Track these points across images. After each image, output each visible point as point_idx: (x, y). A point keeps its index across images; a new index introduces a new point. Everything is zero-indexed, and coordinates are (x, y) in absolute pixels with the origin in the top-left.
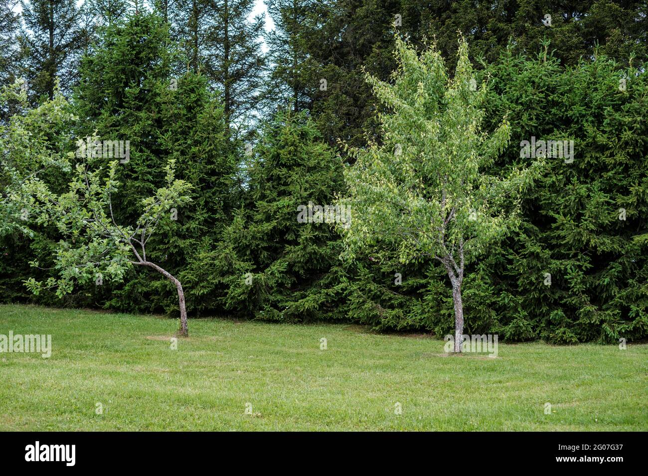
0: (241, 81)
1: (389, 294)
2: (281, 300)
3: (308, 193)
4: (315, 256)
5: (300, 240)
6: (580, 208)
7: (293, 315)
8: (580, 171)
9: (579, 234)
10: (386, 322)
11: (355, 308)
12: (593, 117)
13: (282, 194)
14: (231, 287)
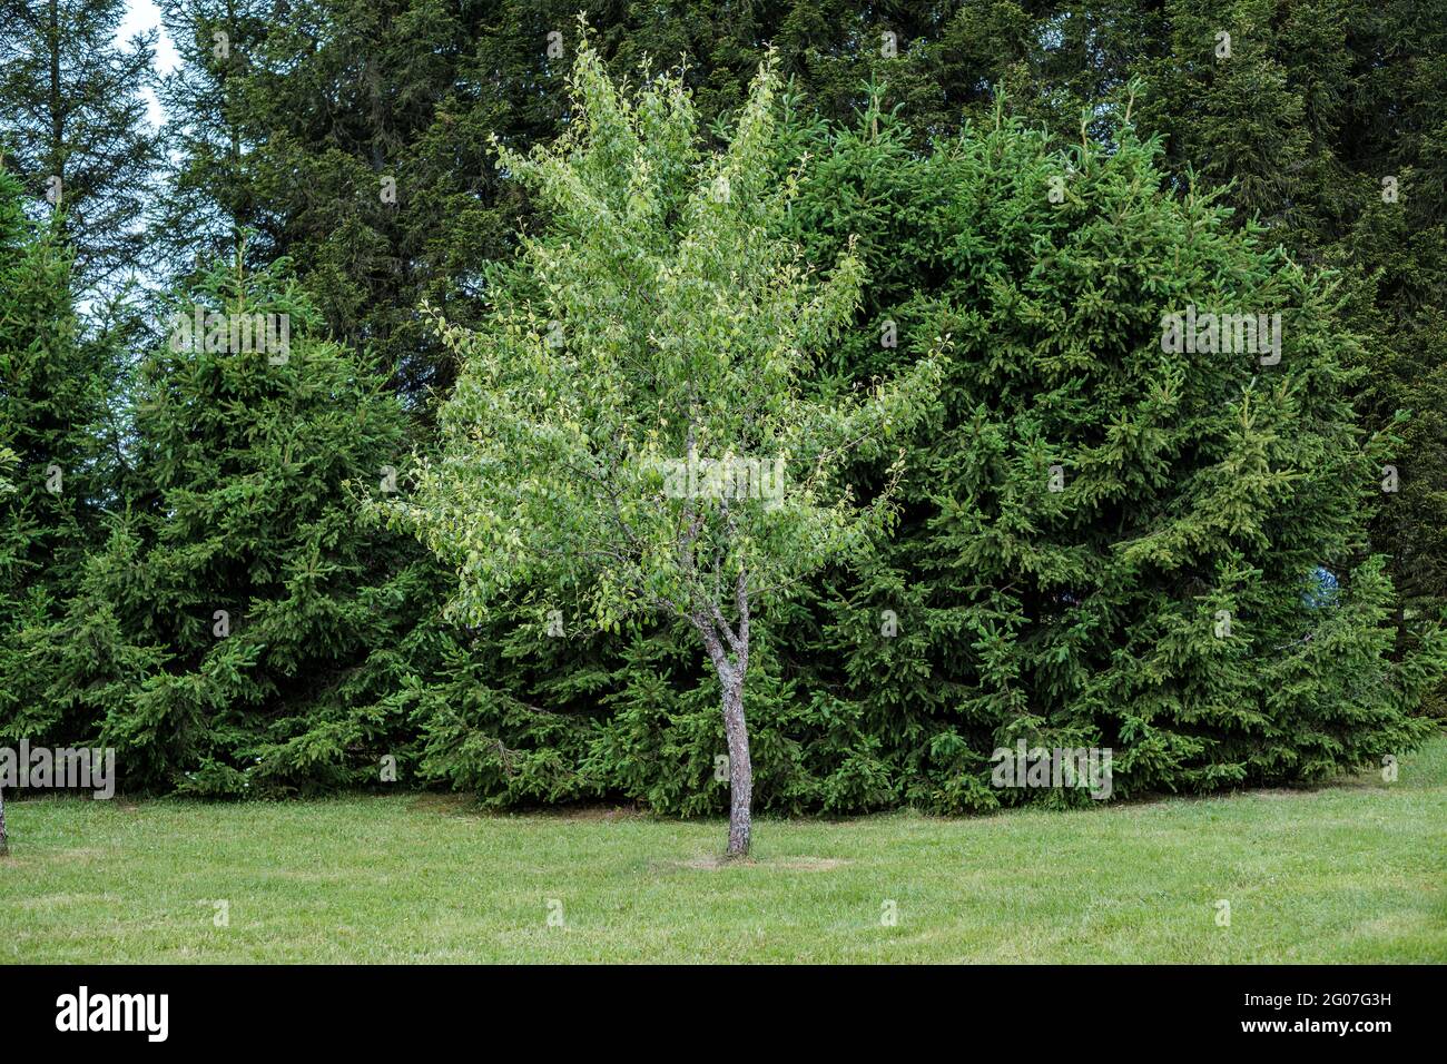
0: (96, 196)
1: (520, 712)
2: (240, 741)
3: (302, 464)
4: (326, 624)
5: (291, 586)
6: (988, 480)
7: (276, 778)
8: (978, 392)
9: (994, 541)
10: (521, 785)
11: (439, 753)
12: (1004, 261)
13: (233, 469)
14: (110, 713)
